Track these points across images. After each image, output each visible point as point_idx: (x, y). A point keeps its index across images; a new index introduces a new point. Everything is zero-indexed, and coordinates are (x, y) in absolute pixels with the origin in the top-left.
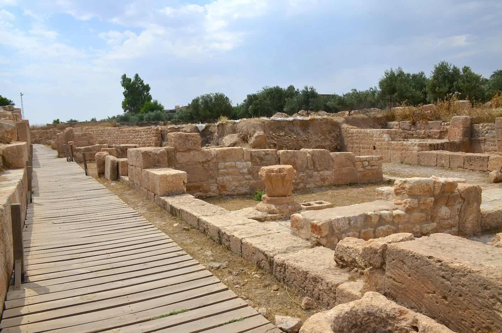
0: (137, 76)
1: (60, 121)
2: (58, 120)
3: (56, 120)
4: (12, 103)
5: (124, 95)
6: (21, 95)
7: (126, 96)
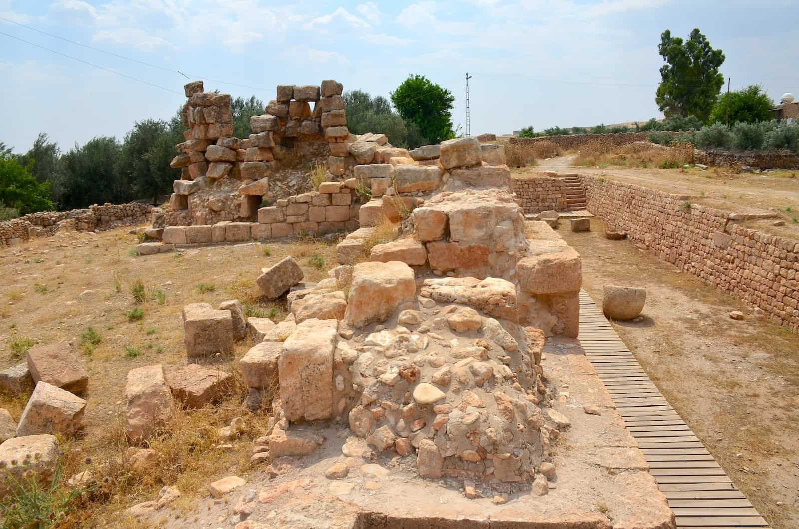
0: (696, 34)
1: (535, 131)
2: (531, 129)
3: (527, 128)
4: (449, 96)
5: (662, 75)
6: (467, 79)
7: (665, 76)
